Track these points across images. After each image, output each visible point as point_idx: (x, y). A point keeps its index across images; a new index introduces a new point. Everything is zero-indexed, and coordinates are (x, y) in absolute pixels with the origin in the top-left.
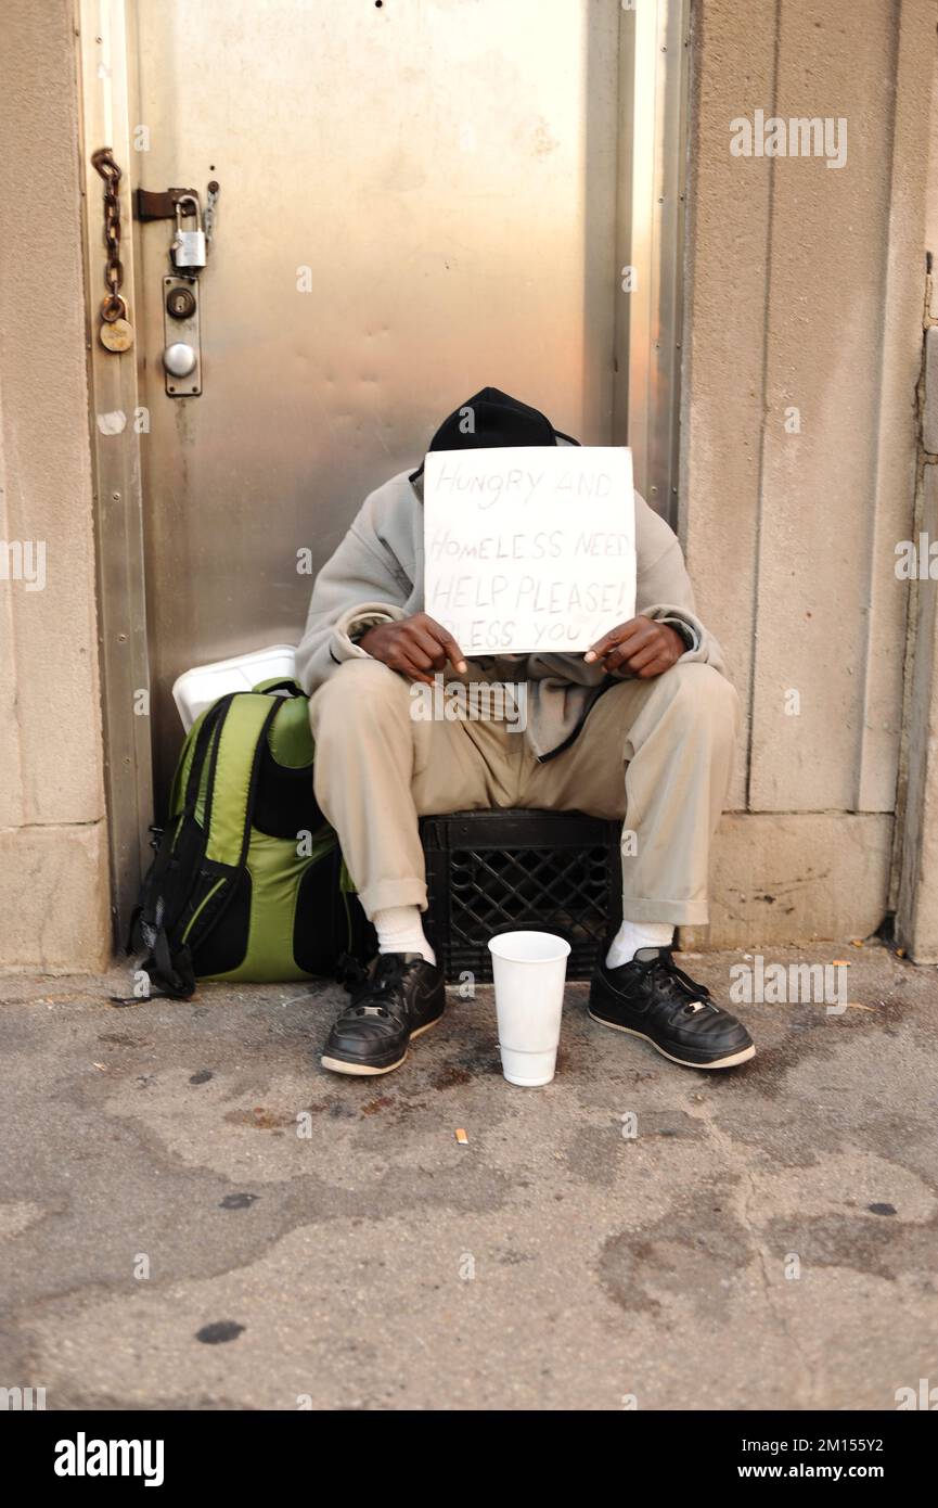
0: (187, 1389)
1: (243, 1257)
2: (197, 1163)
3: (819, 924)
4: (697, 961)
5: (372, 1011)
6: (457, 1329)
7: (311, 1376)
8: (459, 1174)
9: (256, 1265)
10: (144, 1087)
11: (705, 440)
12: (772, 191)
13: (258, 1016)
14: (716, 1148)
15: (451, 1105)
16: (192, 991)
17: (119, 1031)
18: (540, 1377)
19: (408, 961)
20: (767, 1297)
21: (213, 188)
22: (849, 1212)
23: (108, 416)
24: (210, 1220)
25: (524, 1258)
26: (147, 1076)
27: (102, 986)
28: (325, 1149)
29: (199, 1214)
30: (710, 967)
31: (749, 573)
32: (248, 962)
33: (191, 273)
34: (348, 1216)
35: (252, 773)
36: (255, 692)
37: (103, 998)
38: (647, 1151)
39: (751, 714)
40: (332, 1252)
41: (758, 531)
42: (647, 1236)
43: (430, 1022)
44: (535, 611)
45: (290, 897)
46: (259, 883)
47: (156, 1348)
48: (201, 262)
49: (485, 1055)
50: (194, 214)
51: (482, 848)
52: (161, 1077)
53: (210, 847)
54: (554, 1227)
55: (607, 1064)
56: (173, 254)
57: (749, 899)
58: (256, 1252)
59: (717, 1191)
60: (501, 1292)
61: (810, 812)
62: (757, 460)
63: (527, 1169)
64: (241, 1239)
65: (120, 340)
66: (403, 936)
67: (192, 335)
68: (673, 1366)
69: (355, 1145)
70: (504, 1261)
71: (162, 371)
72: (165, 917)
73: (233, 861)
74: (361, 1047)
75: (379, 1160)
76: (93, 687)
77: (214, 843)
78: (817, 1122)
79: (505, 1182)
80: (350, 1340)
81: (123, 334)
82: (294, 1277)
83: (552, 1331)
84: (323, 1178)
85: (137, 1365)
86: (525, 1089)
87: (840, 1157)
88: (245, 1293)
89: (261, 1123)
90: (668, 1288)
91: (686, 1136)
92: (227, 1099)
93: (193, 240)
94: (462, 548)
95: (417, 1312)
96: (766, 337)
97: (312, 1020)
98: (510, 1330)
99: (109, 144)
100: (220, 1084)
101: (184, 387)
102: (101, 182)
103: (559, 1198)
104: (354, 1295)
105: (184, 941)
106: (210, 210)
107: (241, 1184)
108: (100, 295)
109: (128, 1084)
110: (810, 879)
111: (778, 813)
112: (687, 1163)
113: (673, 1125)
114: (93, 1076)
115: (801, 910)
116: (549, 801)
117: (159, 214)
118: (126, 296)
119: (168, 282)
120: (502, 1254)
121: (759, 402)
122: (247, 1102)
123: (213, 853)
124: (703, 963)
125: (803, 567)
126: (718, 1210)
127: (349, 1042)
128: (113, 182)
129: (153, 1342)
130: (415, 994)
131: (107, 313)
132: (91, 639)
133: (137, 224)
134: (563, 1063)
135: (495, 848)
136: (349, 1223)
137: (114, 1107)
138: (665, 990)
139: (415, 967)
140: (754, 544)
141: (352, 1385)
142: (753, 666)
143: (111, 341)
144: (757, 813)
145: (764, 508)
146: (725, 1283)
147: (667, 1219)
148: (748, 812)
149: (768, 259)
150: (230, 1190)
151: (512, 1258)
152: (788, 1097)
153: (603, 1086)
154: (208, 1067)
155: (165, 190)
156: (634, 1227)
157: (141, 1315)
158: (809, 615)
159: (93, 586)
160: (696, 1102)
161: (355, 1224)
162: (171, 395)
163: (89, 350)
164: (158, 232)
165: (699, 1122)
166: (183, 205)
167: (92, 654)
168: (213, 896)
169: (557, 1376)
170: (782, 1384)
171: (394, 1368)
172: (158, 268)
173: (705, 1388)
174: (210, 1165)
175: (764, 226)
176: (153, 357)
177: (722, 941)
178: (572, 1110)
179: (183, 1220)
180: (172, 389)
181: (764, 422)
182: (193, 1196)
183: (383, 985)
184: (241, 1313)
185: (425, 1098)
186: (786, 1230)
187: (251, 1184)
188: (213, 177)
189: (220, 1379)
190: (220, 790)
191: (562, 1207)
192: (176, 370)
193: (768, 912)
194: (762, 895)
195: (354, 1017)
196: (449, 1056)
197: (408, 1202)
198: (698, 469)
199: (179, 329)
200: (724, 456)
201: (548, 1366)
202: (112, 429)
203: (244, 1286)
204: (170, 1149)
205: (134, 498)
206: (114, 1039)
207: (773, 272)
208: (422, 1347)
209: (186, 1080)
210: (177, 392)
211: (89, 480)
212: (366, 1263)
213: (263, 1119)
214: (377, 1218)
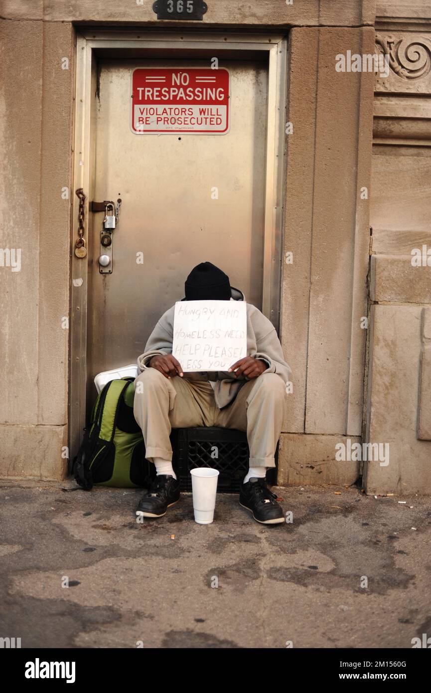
0: (57, 597)
1: (86, 565)
2: (79, 538)
3: (332, 478)
4: (282, 489)
5: (155, 495)
6: (150, 589)
7: (98, 597)
8: (168, 547)
9: (90, 567)
10: (67, 516)
11: (288, 294)
12: (313, 206)
13: (114, 497)
14: (262, 546)
15: (172, 528)
16: (92, 487)
17: (63, 498)
18: (173, 603)
19: (167, 477)
20: (260, 588)
21: (119, 201)
22: (301, 568)
23: (76, 280)
24: (78, 554)
25: (180, 572)
26: (69, 512)
27: (61, 485)
28: (124, 537)
29: (75, 552)
30: (287, 492)
31: (305, 343)
32: (113, 478)
33: (110, 230)
34: (125, 556)
35: (117, 408)
36: (121, 379)
37: (60, 489)
38: (237, 545)
39: (306, 396)
40: (116, 566)
41: (308, 328)
42: (225, 569)
43: (174, 502)
44: (210, 356)
45: (129, 455)
46: (118, 449)
47: (50, 586)
48: (114, 227)
49: (190, 514)
50: (112, 210)
51: (200, 441)
52: (73, 513)
53: (100, 434)
54: (194, 564)
55: (234, 519)
56: (104, 224)
57: (304, 467)
58: (91, 564)
59: (256, 558)
60: (169, 580)
61: (329, 435)
62: (308, 302)
63: (192, 547)
64: (87, 560)
65: (82, 254)
66: (165, 469)
67: (110, 252)
68: (219, 603)
69: (135, 537)
70: (173, 572)
71: (99, 265)
72: (85, 461)
73: (108, 440)
74: (150, 507)
75: (142, 542)
76: (65, 376)
77: (102, 433)
78: (303, 541)
79: (182, 550)
80: (114, 589)
81: (83, 251)
82: (101, 571)
83: (182, 592)
84: (120, 546)
85: (43, 590)
86: (201, 525)
87: (306, 552)
88: (84, 574)
89: (104, 529)
90: (226, 583)
91: (253, 542)
92: (94, 521)
93: (112, 219)
94: (186, 334)
95: (138, 583)
96: (311, 257)
97: (133, 499)
98: (168, 590)
99: (82, 187)
100: (94, 516)
101: (107, 270)
102: (79, 200)
103: (199, 556)
104: (119, 577)
105: (90, 468)
106: (117, 209)
107: (92, 546)
108: (76, 238)
109: (61, 514)
110: (328, 460)
111: (317, 434)
112: (250, 550)
113: (249, 538)
114: (50, 511)
115: (325, 472)
116: (224, 425)
117: (100, 210)
118: (85, 239)
119: (102, 233)
120: (174, 570)
121: (309, 281)
122: (102, 522)
123: (102, 436)
124: (284, 490)
125: (325, 341)
126: (254, 564)
127: (145, 505)
128: (83, 200)
129: (50, 584)
130: (169, 490)
131: (78, 244)
132: (65, 358)
133: (91, 213)
134: (217, 517)
135: (205, 441)
136: (125, 558)
137: (54, 521)
138: (258, 494)
139: (169, 480)
140: (307, 333)
141: (111, 600)
142: (306, 378)
143: (79, 254)
144: (309, 434)
145: (310, 319)
146: (247, 584)
147: (235, 565)
148: (305, 433)
149: (312, 230)
150: (87, 547)
151: (177, 571)
152: (296, 533)
153: (230, 526)
154: (91, 511)
155: (103, 202)
156: (222, 566)
157: (48, 577)
158: (328, 359)
159: (67, 339)
160: (262, 532)
161: (126, 559)
162: (101, 273)
163: (71, 257)
164: (99, 217)
165: (260, 538)
166: (108, 207)
167: (65, 364)
168: (101, 452)
169: (178, 603)
170: (253, 611)
171: (125, 597)
172: (98, 228)
173: (227, 610)
174: (83, 540)
175: (310, 218)
176: (95, 259)
177: (294, 482)
178: (216, 532)
179: (69, 553)
180: (102, 271)
181: (310, 288)
182: (74, 547)
183: (158, 486)
184: (80, 579)
185: (164, 525)
186: (275, 571)
187: (96, 546)
188: (119, 197)
189: (69, 595)
190: (105, 413)
191: (200, 559)
192: (103, 264)
193: (312, 472)
194: (309, 465)
195: (147, 497)
196: (178, 514)
197: (147, 554)
198: (286, 304)
199: (105, 249)
200: (296, 300)
201: (176, 600)
202: (77, 284)
203: (84, 572)
204: (71, 534)
205: (84, 309)
206: (60, 501)
207: (313, 234)
208: (137, 592)
209: (82, 515)
210: (103, 272)
211: (68, 302)
212: (126, 569)
213: (105, 528)
214: (135, 558)
